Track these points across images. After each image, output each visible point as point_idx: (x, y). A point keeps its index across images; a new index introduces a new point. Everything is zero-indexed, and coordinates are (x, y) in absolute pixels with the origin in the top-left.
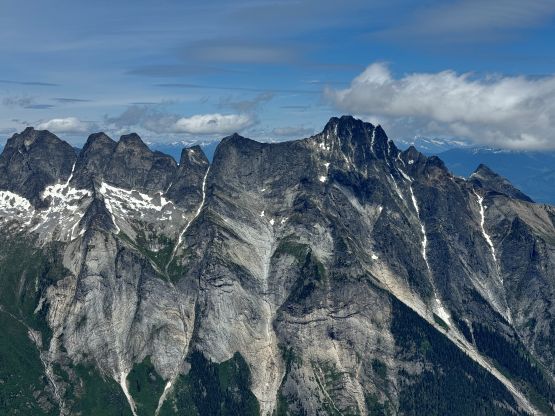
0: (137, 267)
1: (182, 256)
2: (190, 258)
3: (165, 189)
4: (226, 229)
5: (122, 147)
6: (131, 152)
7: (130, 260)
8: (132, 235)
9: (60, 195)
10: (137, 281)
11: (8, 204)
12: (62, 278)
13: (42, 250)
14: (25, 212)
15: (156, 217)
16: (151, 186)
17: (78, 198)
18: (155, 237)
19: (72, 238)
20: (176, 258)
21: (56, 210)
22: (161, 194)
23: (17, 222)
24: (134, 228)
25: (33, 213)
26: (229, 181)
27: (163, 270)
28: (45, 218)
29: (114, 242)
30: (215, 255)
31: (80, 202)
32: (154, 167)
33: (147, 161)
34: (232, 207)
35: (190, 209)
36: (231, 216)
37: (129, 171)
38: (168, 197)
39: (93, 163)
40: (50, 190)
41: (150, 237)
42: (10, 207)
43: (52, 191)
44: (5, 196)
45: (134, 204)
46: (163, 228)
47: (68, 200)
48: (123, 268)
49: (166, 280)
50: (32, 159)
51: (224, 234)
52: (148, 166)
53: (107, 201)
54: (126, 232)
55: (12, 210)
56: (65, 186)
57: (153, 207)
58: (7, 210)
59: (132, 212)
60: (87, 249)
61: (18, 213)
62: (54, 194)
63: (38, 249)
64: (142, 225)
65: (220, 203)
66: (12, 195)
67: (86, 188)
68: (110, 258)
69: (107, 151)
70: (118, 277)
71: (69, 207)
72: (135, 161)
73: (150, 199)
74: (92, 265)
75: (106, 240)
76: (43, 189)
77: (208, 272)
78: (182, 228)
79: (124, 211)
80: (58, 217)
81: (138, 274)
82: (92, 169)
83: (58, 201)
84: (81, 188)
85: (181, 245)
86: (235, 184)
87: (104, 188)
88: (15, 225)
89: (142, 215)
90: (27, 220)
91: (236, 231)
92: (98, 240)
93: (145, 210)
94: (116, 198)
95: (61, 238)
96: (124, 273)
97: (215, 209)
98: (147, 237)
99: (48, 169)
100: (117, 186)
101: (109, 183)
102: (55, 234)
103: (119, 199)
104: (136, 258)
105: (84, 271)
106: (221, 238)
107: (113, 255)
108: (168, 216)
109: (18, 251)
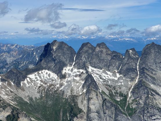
0: (113, 108)
1: (132, 103)
2: (137, 104)
3: (118, 69)
4: (153, 90)
5: (98, 49)
6: (102, 52)
7: (109, 105)
8: (107, 92)
9: (70, 72)
10: (114, 115)
11: (48, 76)
12: (80, 114)
13: (67, 99)
14: (55, 80)
15: (116, 83)
16: (111, 68)
17: (78, 73)
18: (117, 93)
19: (80, 94)
20: (129, 104)
21: (69, 79)
22: (116, 71)
23: (53, 85)
24: (107, 88)
25: (59, 80)
26: (151, 66)
27: (124, 110)
28: (65, 84)
29: (101, 96)
30: (151, 104)
31: (80, 75)
32: (112, 58)
33: (109, 56)
34: (154, 78)
35: (132, 79)
36: (154, 84)
37: (101, 60)
38: (120, 73)
39: (85, 57)
40: (65, 69)
41: (115, 93)
42: (49, 78)
43: (66, 70)
44: (46, 72)
45: (105, 76)
46: (120, 88)
47: (74, 75)
48: (107, 109)
49: (126, 115)
50: (57, 55)
51: (153, 93)
52: (109, 58)
53: (92, 75)
54: (104, 91)
55: (50, 79)
56: (72, 68)
57: (113, 78)
58: (48, 79)
59: (104, 81)
60: (89, 99)
61: (53, 81)
62: (67, 72)
63: (65, 98)
64: (110, 87)
65: (148, 77)
66: (49, 72)
67: (82, 69)
68: (100, 104)
69: (90, 51)
70: (105, 113)
71: (75, 78)
72: (104, 55)
73: (111, 74)
74: (92, 107)
75: (97, 95)
76: (62, 69)
77: (148, 112)
78: (130, 89)
79: (101, 80)
80: (71, 83)
81: (114, 112)
82: (84, 59)
83: (69, 75)
84: (79, 69)
85: (130, 98)
86: (154, 67)
87: (90, 69)
88: (53, 87)
89: (109, 82)
90: (57, 84)
91: (158, 91)
92: (93, 95)
93: (110, 80)
94: (96, 73)
95: (75, 94)
96: (107, 111)
97: (146, 80)
98: (114, 93)
99: (64, 60)
100: (95, 67)
101: (92, 66)
102: (71, 91)
103: (98, 74)
104: (112, 104)
105: (89, 110)
106: (152, 95)
107: (101, 102)
108: (121, 82)
109: (56, 99)
